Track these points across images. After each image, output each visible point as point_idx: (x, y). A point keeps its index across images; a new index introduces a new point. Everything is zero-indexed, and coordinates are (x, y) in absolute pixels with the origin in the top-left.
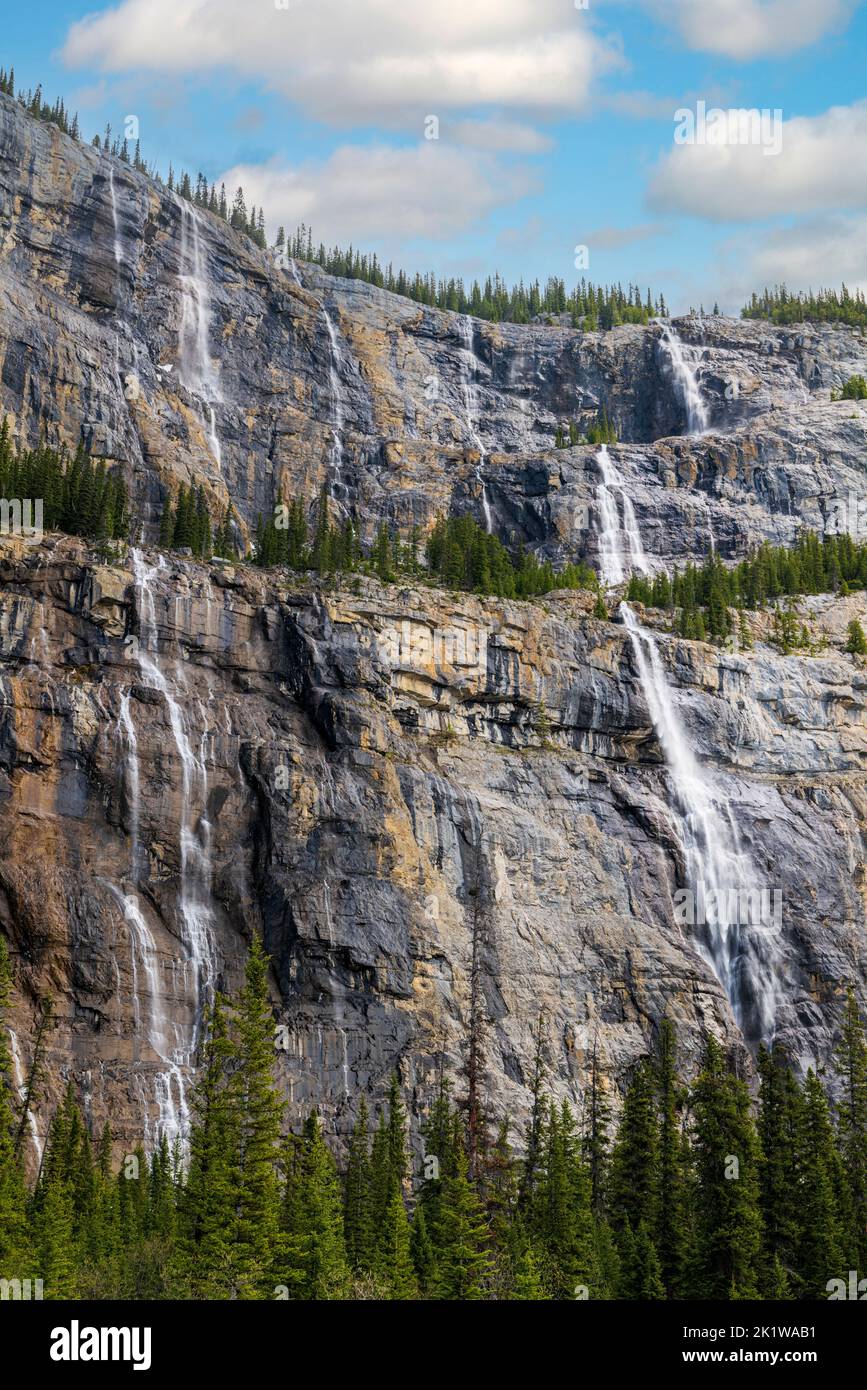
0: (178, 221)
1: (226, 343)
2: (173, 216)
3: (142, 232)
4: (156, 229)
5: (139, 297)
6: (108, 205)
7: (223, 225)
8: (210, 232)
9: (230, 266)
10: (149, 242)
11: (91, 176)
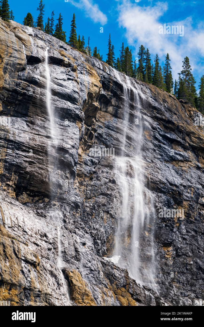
0: (120, 99)
1: (179, 228)
2: (115, 95)
3: (82, 114)
4: (96, 109)
5: (81, 184)
6: (42, 86)
7: (169, 100)
8: (155, 108)
9: (178, 143)
10: (89, 123)
11: (24, 57)
